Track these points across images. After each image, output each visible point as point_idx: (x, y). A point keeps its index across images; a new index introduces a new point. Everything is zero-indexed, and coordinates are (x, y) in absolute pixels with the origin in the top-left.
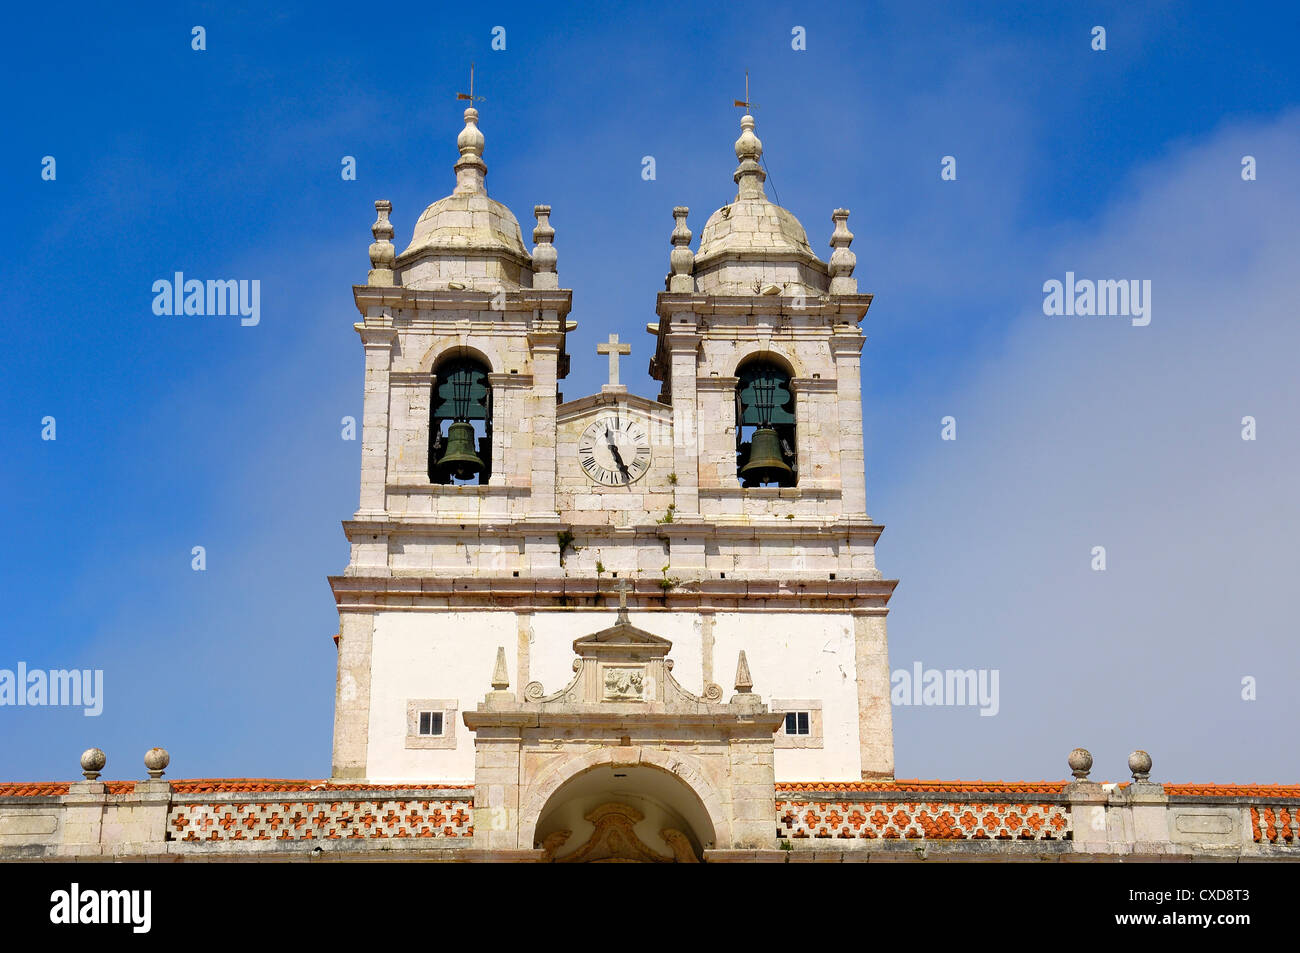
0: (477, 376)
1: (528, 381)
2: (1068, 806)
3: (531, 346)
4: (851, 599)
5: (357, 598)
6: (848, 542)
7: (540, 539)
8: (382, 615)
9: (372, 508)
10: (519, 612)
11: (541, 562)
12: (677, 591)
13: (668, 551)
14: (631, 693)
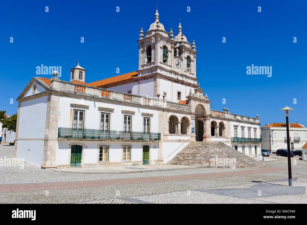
0: (165, 50)
1: (171, 52)
2: (225, 113)
3: (171, 48)
4: (196, 87)
5: (158, 76)
6: (195, 80)
7: (173, 73)
8: (161, 79)
9: (159, 64)
10: (172, 82)
11: (173, 76)
12: (184, 83)
13: (182, 78)
14: (200, 96)
